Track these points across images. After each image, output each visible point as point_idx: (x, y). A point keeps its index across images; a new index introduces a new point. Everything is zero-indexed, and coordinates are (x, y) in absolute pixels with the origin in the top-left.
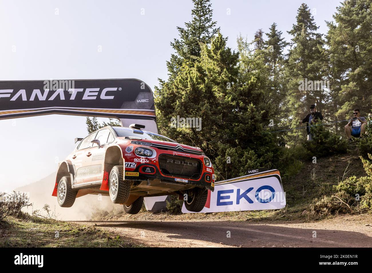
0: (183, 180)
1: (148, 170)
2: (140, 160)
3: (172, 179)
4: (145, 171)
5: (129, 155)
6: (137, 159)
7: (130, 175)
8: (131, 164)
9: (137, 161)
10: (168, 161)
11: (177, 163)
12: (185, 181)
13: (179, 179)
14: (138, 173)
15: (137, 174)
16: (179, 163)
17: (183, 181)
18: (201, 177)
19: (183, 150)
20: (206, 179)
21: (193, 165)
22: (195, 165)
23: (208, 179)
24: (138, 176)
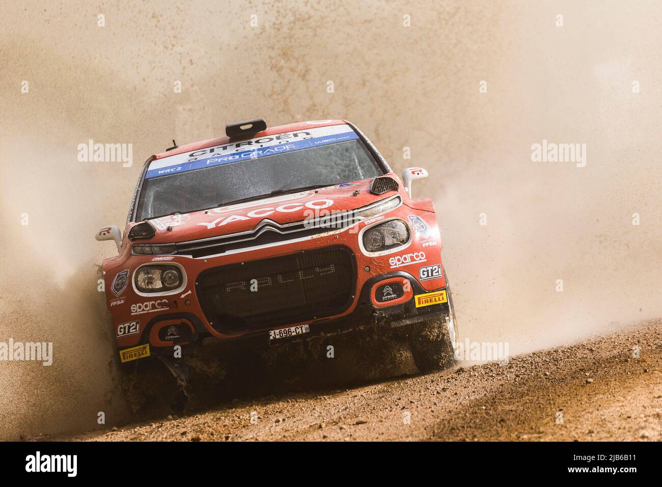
0: (293, 329)
1: (174, 335)
2: (146, 306)
4: (165, 340)
5: (119, 303)
6: (138, 305)
7: (131, 358)
8: (129, 327)
9: (139, 312)
12: (299, 330)
13: (277, 331)
14: (148, 346)
15: (144, 352)
16: (267, 282)
17: (294, 334)
18: (356, 301)
19: (280, 232)
20: (379, 299)
21: (320, 273)
22: (328, 271)
23: (389, 294)
24: (148, 354)
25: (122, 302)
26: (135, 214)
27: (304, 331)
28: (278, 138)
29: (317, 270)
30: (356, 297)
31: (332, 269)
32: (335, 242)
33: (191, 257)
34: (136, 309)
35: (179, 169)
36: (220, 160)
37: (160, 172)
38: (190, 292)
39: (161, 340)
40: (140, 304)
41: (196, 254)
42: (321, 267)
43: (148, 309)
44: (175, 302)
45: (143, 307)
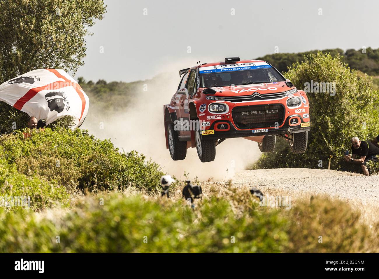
0: (263, 130)
1: (223, 127)
2: (213, 117)
3: (249, 131)
4: (219, 129)
5: (202, 115)
6: (210, 116)
7: (206, 134)
9: (210, 119)
10: (243, 114)
11: (253, 113)
12: (265, 130)
13: (257, 130)
14: (213, 130)
15: (212, 132)
16: (255, 113)
17: (263, 132)
18: (284, 123)
19: (261, 97)
20: (291, 123)
21: (273, 112)
22: (276, 112)
23: (294, 122)
24: (213, 133)
25: (204, 115)
26: (200, 85)
27: (266, 131)
28: (244, 64)
29: (272, 111)
30: (284, 122)
31: (277, 111)
32: (279, 102)
33: (230, 102)
34: (209, 118)
35: (212, 71)
36: (226, 70)
37: (204, 72)
38: (229, 114)
39: (218, 129)
40: (211, 116)
41: (232, 101)
42: (274, 110)
43: (214, 118)
44: (224, 116)
45: (212, 117)
